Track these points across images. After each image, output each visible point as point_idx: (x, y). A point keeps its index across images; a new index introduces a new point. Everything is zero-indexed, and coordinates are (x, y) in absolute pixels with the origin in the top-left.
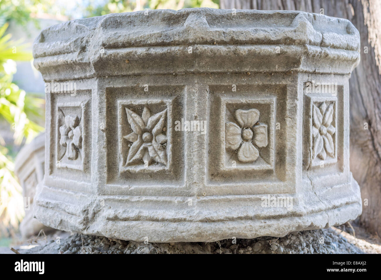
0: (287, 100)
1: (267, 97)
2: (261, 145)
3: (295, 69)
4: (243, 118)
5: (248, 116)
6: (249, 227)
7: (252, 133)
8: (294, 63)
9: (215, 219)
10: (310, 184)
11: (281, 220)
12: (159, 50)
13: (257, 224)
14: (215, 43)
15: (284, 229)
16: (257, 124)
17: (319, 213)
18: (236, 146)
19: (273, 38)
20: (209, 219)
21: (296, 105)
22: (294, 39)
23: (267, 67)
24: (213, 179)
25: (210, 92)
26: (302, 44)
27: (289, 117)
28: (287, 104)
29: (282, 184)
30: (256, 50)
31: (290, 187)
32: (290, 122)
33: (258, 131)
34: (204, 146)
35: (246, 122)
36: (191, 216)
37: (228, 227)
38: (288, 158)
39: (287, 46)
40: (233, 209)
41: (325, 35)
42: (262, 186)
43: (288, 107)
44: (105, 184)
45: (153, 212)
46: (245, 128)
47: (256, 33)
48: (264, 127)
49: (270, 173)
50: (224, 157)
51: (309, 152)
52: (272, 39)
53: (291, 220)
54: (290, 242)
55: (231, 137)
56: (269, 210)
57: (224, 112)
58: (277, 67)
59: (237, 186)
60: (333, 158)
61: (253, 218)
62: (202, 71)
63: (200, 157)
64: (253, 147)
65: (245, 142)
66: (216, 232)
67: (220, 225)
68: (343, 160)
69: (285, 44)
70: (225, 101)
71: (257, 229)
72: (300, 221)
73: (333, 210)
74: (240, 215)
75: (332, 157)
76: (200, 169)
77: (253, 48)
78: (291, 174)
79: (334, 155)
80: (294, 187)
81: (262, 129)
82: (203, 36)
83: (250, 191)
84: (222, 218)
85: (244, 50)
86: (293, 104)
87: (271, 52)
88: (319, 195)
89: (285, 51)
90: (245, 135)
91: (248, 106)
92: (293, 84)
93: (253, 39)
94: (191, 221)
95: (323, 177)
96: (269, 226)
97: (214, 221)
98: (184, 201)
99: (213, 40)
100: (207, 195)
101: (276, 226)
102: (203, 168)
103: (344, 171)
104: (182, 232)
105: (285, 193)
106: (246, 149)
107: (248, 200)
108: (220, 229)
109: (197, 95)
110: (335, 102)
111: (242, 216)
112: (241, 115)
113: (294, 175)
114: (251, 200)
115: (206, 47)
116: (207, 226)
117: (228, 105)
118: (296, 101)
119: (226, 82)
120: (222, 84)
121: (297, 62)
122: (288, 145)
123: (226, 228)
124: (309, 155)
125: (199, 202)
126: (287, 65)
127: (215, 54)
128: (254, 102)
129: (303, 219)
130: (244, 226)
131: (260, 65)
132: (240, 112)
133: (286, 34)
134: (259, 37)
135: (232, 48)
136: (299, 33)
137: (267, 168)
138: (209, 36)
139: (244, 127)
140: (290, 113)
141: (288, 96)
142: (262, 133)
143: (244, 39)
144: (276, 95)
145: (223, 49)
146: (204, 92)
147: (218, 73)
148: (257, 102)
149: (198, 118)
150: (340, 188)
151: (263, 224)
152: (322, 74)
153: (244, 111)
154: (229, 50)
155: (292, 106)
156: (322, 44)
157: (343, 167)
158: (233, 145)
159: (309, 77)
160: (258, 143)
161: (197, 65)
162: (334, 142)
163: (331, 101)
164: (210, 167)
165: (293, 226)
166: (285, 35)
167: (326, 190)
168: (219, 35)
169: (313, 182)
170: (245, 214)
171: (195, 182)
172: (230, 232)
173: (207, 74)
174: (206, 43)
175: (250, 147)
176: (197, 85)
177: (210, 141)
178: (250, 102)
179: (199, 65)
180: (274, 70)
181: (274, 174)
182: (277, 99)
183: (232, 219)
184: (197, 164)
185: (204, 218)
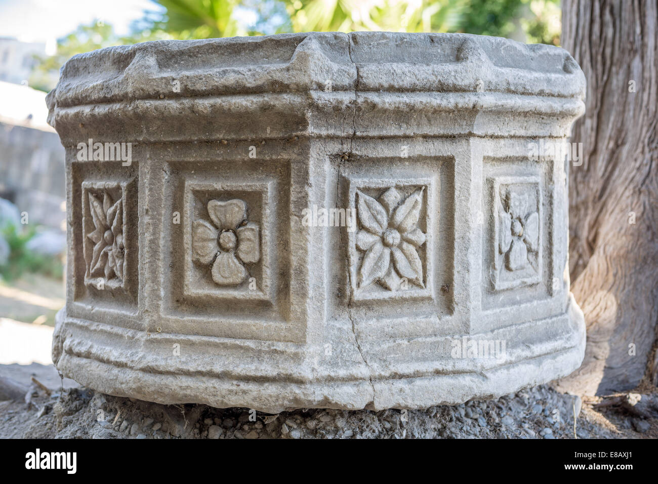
0: (291, 185)
1: (259, 180)
2: (247, 259)
3: (299, 133)
4: (219, 214)
5: (226, 211)
6: (212, 390)
7: (233, 238)
8: (298, 124)
9: (161, 369)
10: (351, 331)
11: (266, 384)
12: (101, 110)
13: (225, 386)
14: (162, 96)
15: (268, 400)
16: (241, 224)
17: (353, 383)
18: (206, 258)
19: (250, 83)
20: (154, 369)
21: (307, 194)
22: (286, 83)
23: (252, 131)
24: (178, 307)
25: (172, 172)
26: (303, 90)
27: (296, 215)
28: (292, 193)
29: (283, 325)
30: (223, 104)
31: (297, 332)
32: (296, 222)
33: (242, 236)
34: (159, 256)
35: (223, 220)
36: (132, 361)
37: (179, 384)
38: (293, 283)
39: (275, 96)
40: (194, 357)
41: (361, 70)
42: (248, 326)
43: (293, 197)
44: (73, 302)
45: (101, 349)
46: (224, 230)
47: (223, 77)
48: (253, 230)
49: (267, 306)
50: (190, 275)
51: (347, 274)
52: (248, 85)
53: (284, 387)
54: (317, 425)
55: (200, 244)
56: (247, 366)
57: (188, 204)
58: (268, 131)
59: (208, 323)
60: (422, 288)
61: (220, 376)
62: (152, 140)
63: (154, 272)
64: (234, 262)
65: (223, 253)
66: (161, 389)
67: (169, 381)
68: (453, 293)
69: (274, 92)
70: (190, 186)
71: (223, 394)
72: (297, 391)
73: (391, 381)
74: (199, 369)
75: (419, 286)
76: (154, 290)
77: (218, 101)
78: (299, 310)
79: (424, 281)
80: (304, 333)
81: (248, 233)
82: (142, 86)
83: (229, 332)
84: (172, 369)
85: (203, 104)
86: (300, 192)
87: (247, 107)
88: (367, 352)
89: (272, 103)
90: (221, 241)
91: (227, 195)
92: (299, 158)
93: (217, 87)
94: (132, 368)
95: (386, 321)
96: (244, 392)
97: (161, 373)
98: (133, 337)
99: (158, 92)
100: (163, 332)
101: (255, 394)
102: (158, 290)
103: (456, 313)
104: (122, 383)
105: (288, 341)
106: (223, 264)
107: (221, 346)
108: (167, 386)
109: (148, 176)
110: (426, 187)
111: (204, 370)
112: (215, 209)
113: (304, 312)
114: (225, 346)
115: (148, 104)
116: (149, 379)
117: (196, 193)
118: (306, 188)
119: (193, 157)
120: (185, 160)
121: (302, 122)
122: (294, 261)
123: (176, 385)
124: (348, 280)
125: (147, 341)
126: (286, 125)
127: (163, 113)
128: (234, 189)
129: (305, 389)
130: (203, 386)
131: (239, 128)
132: (213, 205)
133: (271, 75)
134: (227, 84)
135: (187, 102)
136: (295, 72)
137: (257, 298)
138: (151, 86)
139: (221, 228)
140: (295, 207)
141: (292, 180)
142: (249, 240)
143: (204, 88)
144: (277, 176)
145: (173, 105)
146: (159, 171)
147: (180, 143)
148: (240, 189)
149: (150, 213)
150: (438, 342)
151: (234, 388)
152: (382, 138)
153: (220, 203)
154: (182, 106)
155: (300, 195)
156: (359, 86)
157: (455, 306)
158: (203, 256)
159: (345, 146)
160: (242, 256)
161: (145, 131)
162: (424, 259)
163: (415, 186)
164: (174, 289)
165: (284, 398)
166: (270, 78)
167: (392, 344)
168: (166, 84)
169: (356, 327)
170: (208, 368)
171: (147, 311)
172: (182, 393)
173: (165, 145)
174: (148, 97)
175: (230, 261)
176: (149, 162)
177: (174, 249)
178: (229, 189)
179: (148, 131)
180: (264, 136)
181: (276, 308)
182: (279, 183)
183: (188, 374)
184: (149, 282)
185: (146, 365)
